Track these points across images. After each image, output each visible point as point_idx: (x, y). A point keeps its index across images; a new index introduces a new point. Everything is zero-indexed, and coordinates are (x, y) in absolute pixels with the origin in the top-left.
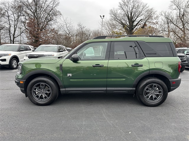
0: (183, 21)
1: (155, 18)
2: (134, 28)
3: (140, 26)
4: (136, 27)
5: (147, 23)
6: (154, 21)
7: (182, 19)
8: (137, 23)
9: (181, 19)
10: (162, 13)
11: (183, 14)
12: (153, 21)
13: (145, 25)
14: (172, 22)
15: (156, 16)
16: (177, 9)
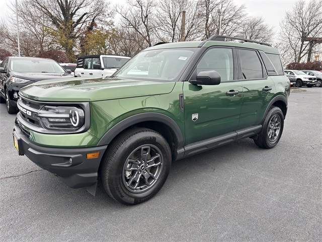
0: (146, 26)
1: (108, 15)
2: (75, 27)
3: (85, 24)
4: (79, 26)
5: (97, 21)
6: (108, 20)
7: (146, 23)
8: (78, 18)
9: (144, 23)
10: (117, 8)
11: (145, 16)
12: (106, 20)
13: (93, 24)
14: (132, 25)
15: (109, 12)
16: (138, 5)
